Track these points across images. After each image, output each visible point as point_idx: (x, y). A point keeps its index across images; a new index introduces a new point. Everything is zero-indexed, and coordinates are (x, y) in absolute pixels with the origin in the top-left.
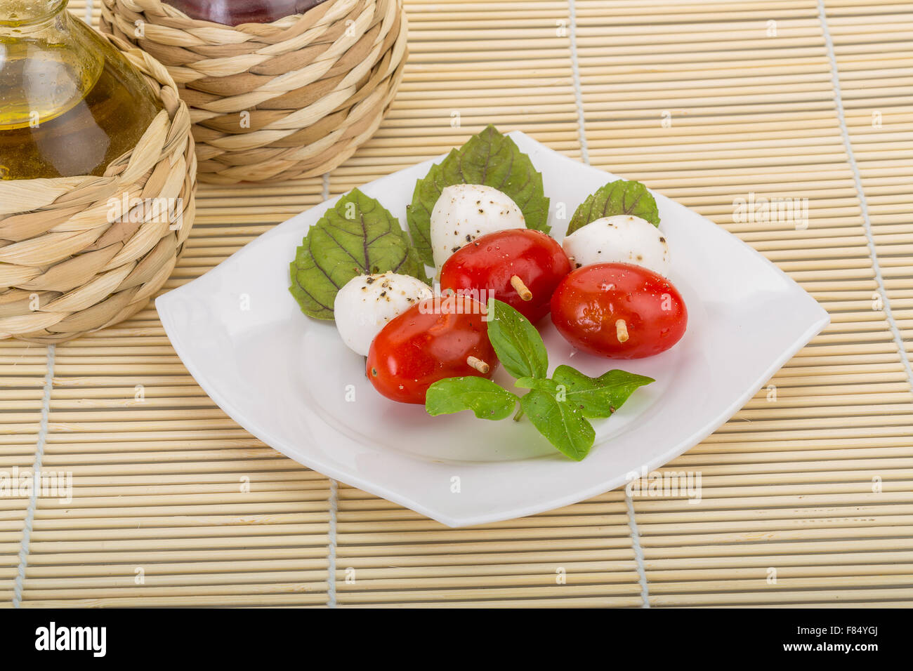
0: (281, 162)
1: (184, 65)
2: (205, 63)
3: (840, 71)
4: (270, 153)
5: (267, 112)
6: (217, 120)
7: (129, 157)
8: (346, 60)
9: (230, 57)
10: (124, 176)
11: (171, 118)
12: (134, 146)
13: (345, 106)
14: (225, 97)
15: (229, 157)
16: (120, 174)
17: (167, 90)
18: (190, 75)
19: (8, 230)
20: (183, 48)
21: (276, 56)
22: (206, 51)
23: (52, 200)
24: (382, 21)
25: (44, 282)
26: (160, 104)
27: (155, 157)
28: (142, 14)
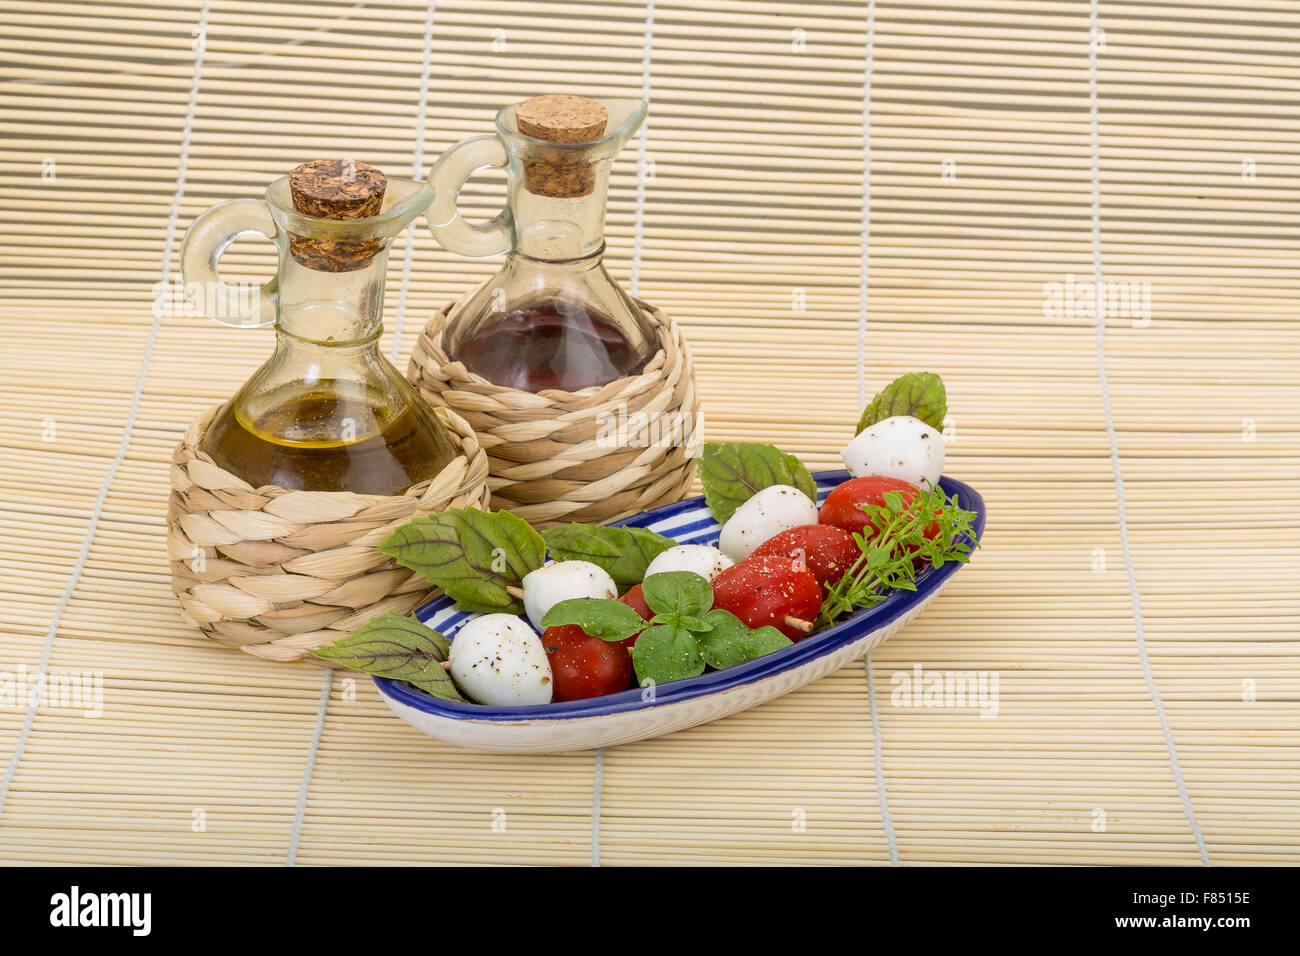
1: (485, 430)
2: (506, 428)
3: (1128, 501)
5: (564, 481)
6: (514, 488)
7: (428, 486)
9: (530, 421)
10: (423, 500)
11: (470, 463)
12: (434, 478)
13: (641, 483)
14: (523, 464)
16: (419, 497)
17: (467, 440)
18: (495, 440)
19: (310, 538)
20: (485, 413)
21: (576, 423)
22: (507, 416)
23: (353, 512)
24: (679, 407)
25: (338, 596)
26: (461, 451)
27: (452, 490)
28: (448, 383)
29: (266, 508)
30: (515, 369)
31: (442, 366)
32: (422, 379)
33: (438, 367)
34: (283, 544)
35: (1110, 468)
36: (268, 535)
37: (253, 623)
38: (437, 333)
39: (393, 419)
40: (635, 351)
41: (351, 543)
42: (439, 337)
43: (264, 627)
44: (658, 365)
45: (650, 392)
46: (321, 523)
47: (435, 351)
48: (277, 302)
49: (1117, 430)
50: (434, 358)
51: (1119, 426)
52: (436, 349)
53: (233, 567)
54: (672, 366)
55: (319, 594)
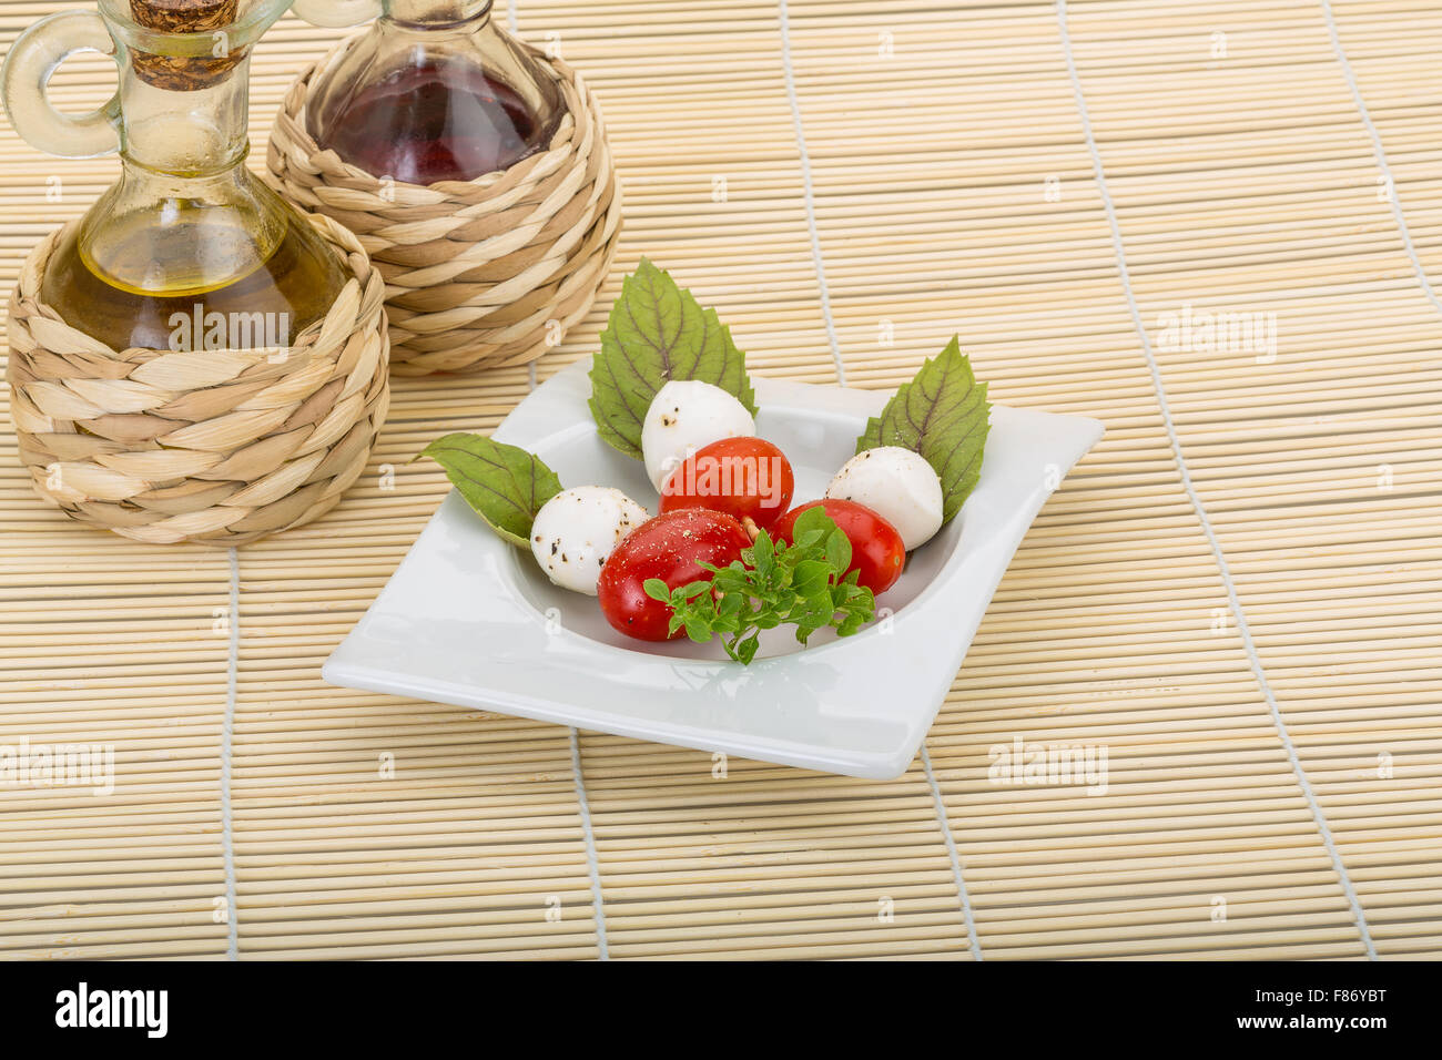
0: (480, 346)
1: (370, 233)
2: (395, 229)
3: (1123, 235)
4: (469, 335)
5: (467, 285)
6: (408, 296)
7: (320, 327)
8: (556, 223)
9: (422, 220)
10: (316, 347)
11: (363, 288)
12: (325, 316)
13: (555, 278)
14: (418, 269)
15: (422, 340)
16: (311, 345)
17: (355, 257)
18: (380, 244)
19: (187, 408)
20: (369, 212)
21: (477, 218)
22: (396, 215)
23: (236, 373)
24: (594, 181)
25: (227, 470)
26: (349, 272)
27: (349, 328)
28: (320, 176)
29: (132, 376)
30: (397, 150)
31: (310, 156)
32: (286, 169)
33: (306, 157)
34: (156, 416)
35: (1096, 193)
36: (138, 407)
37: (127, 504)
38: (298, 110)
39: (270, 250)
40: (536, 115)
41: (240, 407)
42: (302, 115)
43: (139, 508)
44: (567, 137)
45: (560, 173)
46: (200, 389)
47: (300, 136)
48: (121, 126)
49: (1098, 141)
50: (298, 145)
51: (1099, 135)
52: (301, 133)
53: (97, 443)
54: (583, 135)
55: (202, 469)
